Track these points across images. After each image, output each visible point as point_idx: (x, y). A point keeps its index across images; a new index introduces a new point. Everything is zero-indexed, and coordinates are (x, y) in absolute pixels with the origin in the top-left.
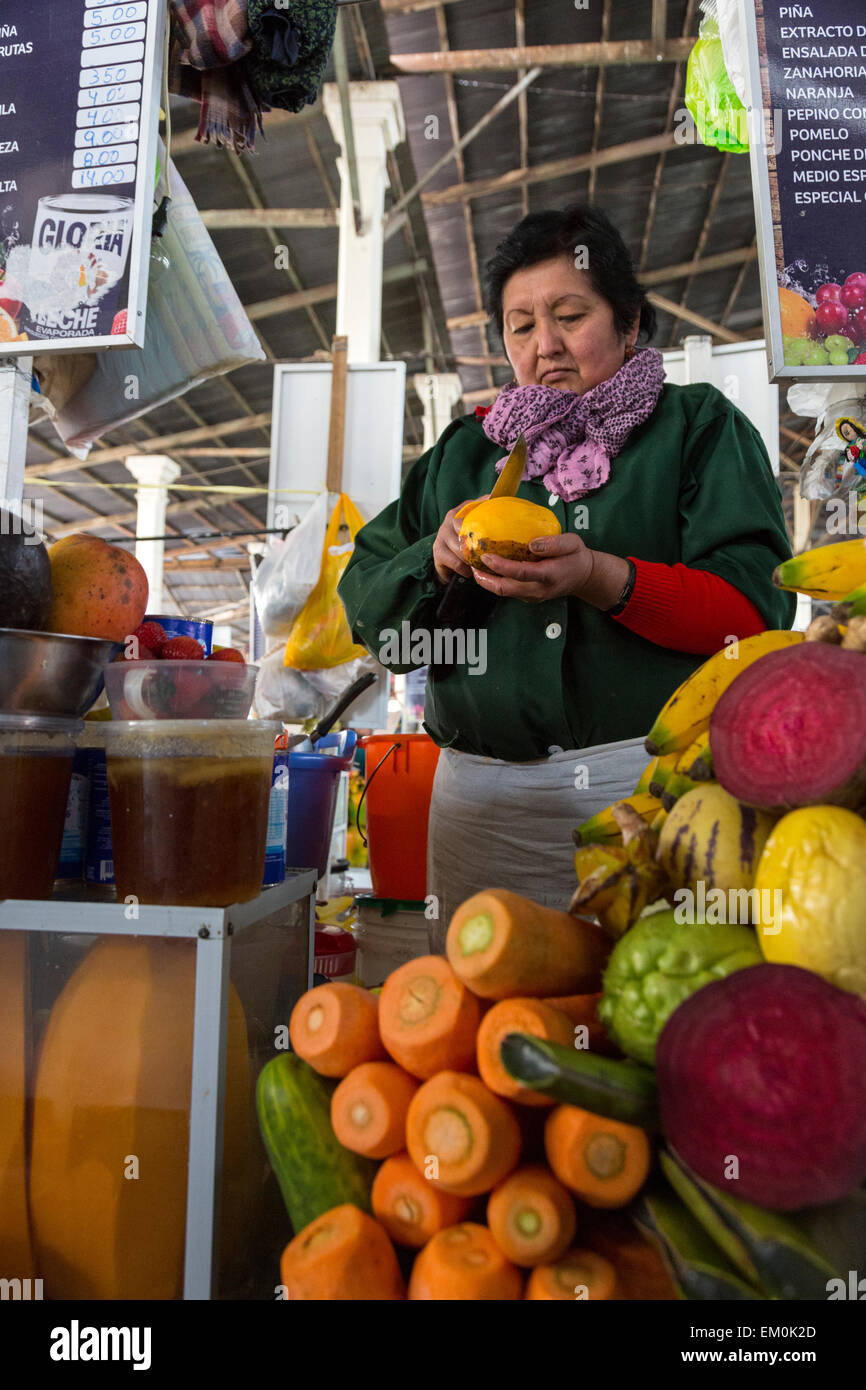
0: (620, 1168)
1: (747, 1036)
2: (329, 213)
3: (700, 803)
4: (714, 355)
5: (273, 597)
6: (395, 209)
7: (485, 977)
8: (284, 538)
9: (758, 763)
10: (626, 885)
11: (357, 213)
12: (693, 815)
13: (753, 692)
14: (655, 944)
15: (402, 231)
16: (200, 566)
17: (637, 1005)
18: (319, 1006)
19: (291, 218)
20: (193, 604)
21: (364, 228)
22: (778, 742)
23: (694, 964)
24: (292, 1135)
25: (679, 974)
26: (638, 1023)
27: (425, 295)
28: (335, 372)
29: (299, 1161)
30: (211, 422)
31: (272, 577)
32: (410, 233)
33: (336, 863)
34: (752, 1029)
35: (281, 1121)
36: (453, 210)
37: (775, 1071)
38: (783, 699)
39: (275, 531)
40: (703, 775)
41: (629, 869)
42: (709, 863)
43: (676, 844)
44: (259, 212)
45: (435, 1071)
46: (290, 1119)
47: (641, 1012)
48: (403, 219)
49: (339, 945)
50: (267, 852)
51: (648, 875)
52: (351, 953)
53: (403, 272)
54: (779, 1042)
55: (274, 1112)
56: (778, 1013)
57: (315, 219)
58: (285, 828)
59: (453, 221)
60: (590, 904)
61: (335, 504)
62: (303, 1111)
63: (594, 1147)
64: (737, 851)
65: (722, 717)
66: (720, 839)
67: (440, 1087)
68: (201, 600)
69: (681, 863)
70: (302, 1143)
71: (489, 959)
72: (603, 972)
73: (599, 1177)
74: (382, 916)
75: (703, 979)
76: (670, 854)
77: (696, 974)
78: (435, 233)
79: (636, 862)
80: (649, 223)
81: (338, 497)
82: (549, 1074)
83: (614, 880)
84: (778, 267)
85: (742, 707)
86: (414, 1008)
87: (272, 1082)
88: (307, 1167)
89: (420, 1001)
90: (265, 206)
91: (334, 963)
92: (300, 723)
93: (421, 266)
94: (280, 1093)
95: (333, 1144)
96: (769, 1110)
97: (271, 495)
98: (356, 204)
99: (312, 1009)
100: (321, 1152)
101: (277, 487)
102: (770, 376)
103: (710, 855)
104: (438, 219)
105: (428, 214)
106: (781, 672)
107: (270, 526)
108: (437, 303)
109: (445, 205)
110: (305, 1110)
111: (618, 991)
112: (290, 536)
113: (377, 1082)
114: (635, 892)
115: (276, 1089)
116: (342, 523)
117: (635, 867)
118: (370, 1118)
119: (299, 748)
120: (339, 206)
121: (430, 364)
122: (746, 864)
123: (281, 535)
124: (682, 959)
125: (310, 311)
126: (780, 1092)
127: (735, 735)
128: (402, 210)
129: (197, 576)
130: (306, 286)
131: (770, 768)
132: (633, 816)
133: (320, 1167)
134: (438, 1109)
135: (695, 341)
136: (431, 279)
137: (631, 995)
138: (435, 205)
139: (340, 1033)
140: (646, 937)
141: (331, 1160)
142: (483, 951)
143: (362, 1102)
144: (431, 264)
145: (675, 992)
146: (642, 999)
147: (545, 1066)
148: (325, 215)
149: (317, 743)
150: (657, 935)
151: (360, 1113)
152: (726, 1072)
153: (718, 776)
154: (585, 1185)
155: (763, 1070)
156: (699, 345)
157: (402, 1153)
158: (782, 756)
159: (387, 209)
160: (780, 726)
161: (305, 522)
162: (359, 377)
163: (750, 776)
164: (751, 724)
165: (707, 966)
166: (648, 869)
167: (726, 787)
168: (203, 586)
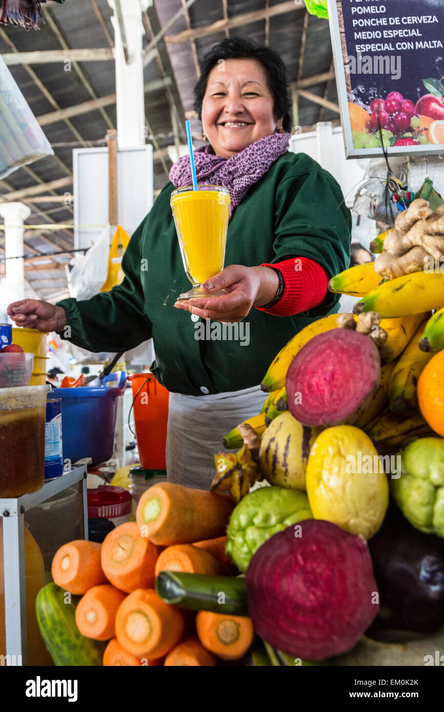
0: (237, 637)
1: (297, 561)
2: (109, 50)
3: (281, 424)
4: (334, 133)
5: (80, 291)
6: (149, 47)
7: (157, 535)
8: (85, 254)
9: (311, 401)
10: (237, 476)
11: (125, 51)
12: (277, 432)
13: (309, 358)
14: (252, 510)
15: (154, 60)
16: (47, 267)
17: (242, 546)
18: (68, 555)
19: (86, 55)
20: (44, 291)
21: (130, 60)
22: (321, 388)
23: (273, 520)
24: (55, 630)
25: (264, 527)
26: (243, 556)
27: (171, 98)
28: (110, 153)
29: (60, 644)
30: (47, 181)
31: (79, 278)
32: (159, 61)
33: (128, 445)
34: (300, 558)
35: (49, 623)
36: (185, 46)
37: (311, 580)
38: (324, 363)
39: (79, 251)
40: (283, 407)
41: (238, 467)
42: (285, 460)
43: (268, 449)
44: (66, 52)
45: (134, 589)
46: (54, 622)
47: (245, 549)
48: (155, 53)
49: (121, 498)
50: (46, 460)
51: (248, 469)
52: (128, 502)
53: (157, 85)
54: (314, 565)
55: (45, 618)
56: (314, 548)
57: (100, 55)
58: (61, 445)
59: (185, 53)
60: (220, 487)
61: (114, 233)
62: (61, 616)
63: (221, 627)
64: (300, 452)
65: (293, 373)
66: (291, 445)
67: (135, 599)
68: (49, 288)
69: (271, 460)
70: (61, 634)
71: (158, 525)
72: (227, 525)
73: (226, 644)
74: (146, 479)
75: (279, 528)
76: (265, 455)
77: (274, 526)
78: (175, 61)
79: (242, 462)
80: (302, 50)
81: (116, 228)
82: (180, 595)
83: (230, 473)
84: (348, 90)
85: (302, 367)
86: (120, 554)
87: (43, 599)
88: (65, 647)
89: (123, 549)
90: (70, 47)
91: (118, 508)
92: (102, 364)
93: (167, 81)
94: (48, 608)
95: (78, 635)
96: (308, 604)
97: (76, 229)
98: (125, 45)
99: (64, 557)
100: (73, 638)
101: (79, 223)
102: (346, 155)
103: (285, 455)
104: (176, 52)
105: (170, 49)
106: (323, 346)
107: (76, 247)
108: (179, 103)
109: (180, 43)
110: (62, 615)
111: (232, 538)
112: (88, 253)
113: (100, 598)
114: (242, 480)
115: (46, 604)
116: (119, 244)
117: (241, 465)
118: (97, 619)
119: (93, 384)
120: (114, 46)
121: (177, 141)
122: (305, 459)
123: (83, 252)
124: (267, 518)
125: (103, 112)
126: (314, 594)
127: (299, 384)
128: (153, 47)
129: (46, 274)
130: (99, 95)
131: (317, 404)
132: (249, 431)
133: (72, 647)
134: (132, 612)
135: (322, 125)
136: (174, 89)
137: (239, 540)
138: (174, 44)
139: (80, 570)
140: (247, 506)
141: (78, 642)
142: (155, 520)
143: (92, 610)
144: (173, 80)
145: (262, 536)
146: (245, 542)
147: (178, 591)
148: (107, 52)
149: (104, 379)
150: (253, 504)
151: (91, 616)
152: (285, 584)
153: (290, 408)
154: (218, 649)
155: (305, 581)
156: (324, 127)
157: (114, 637)
158: (322, 395)
159: (144, 47)
160: (322, 378)
161: (97, 244)
162: (125, 155)
163: (306, 408)
164: (307, 377)
165: (281, 521)
166: (249, 466)
167: (293, 415)
168: (49, 279)
